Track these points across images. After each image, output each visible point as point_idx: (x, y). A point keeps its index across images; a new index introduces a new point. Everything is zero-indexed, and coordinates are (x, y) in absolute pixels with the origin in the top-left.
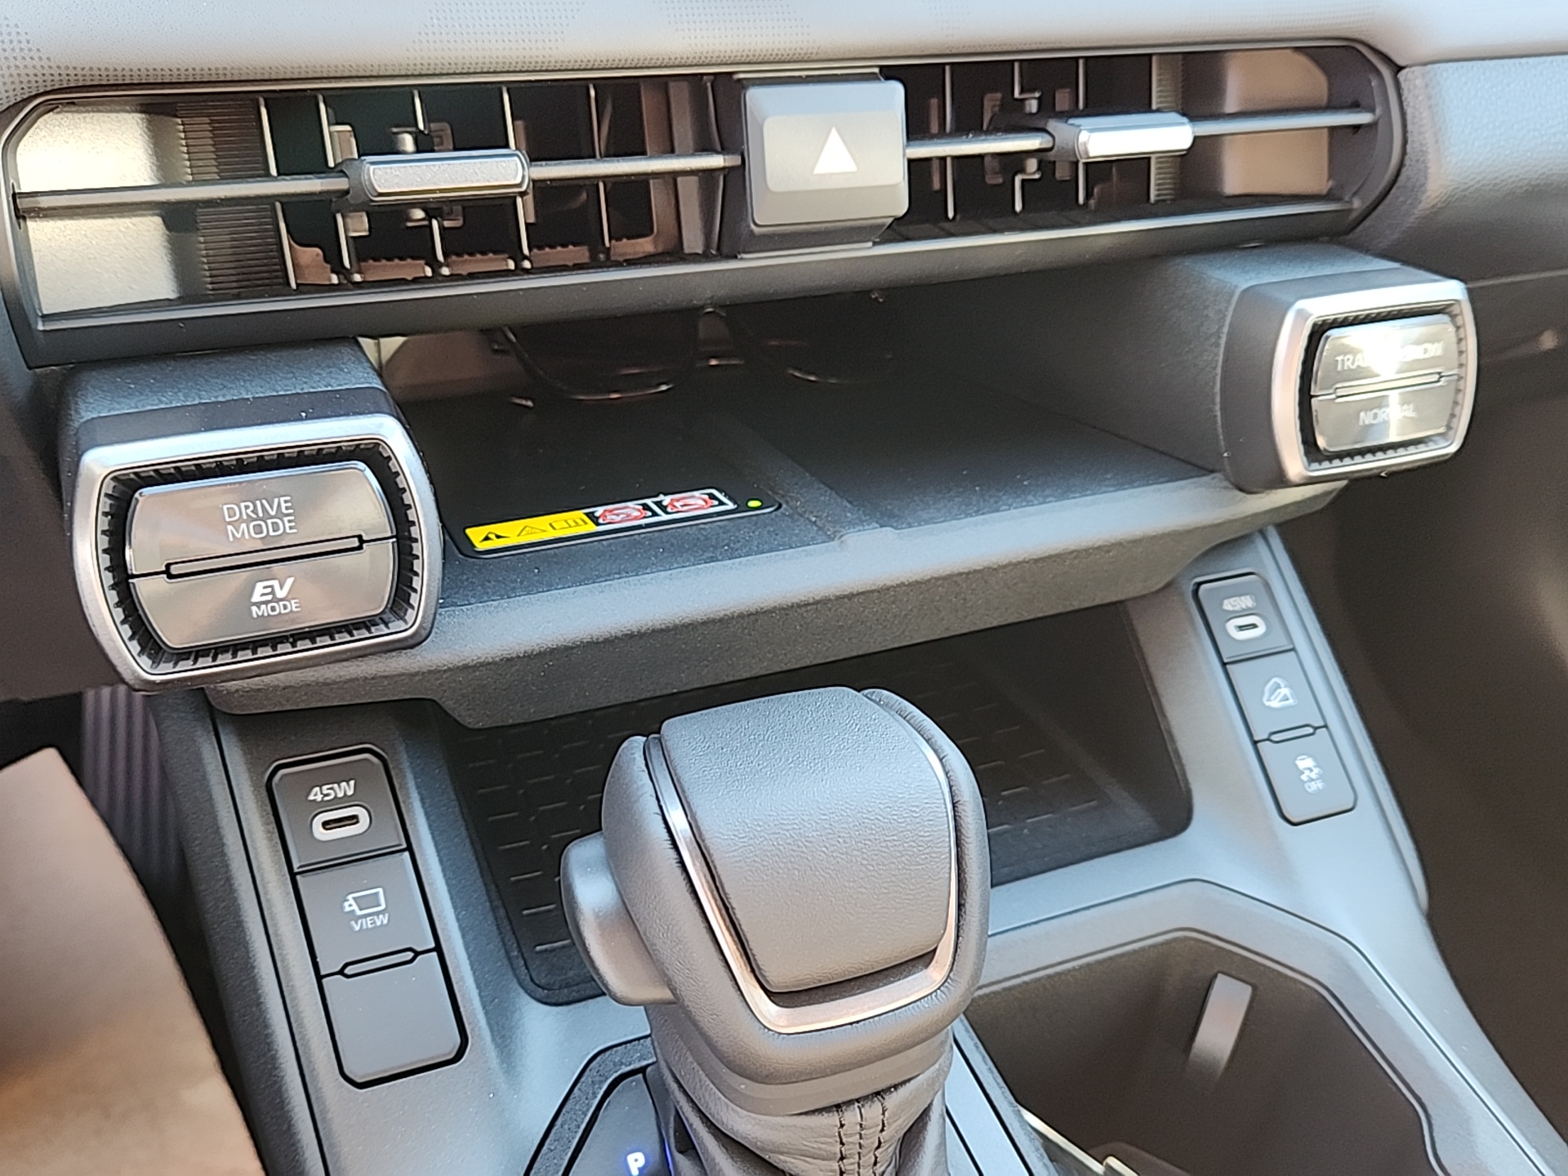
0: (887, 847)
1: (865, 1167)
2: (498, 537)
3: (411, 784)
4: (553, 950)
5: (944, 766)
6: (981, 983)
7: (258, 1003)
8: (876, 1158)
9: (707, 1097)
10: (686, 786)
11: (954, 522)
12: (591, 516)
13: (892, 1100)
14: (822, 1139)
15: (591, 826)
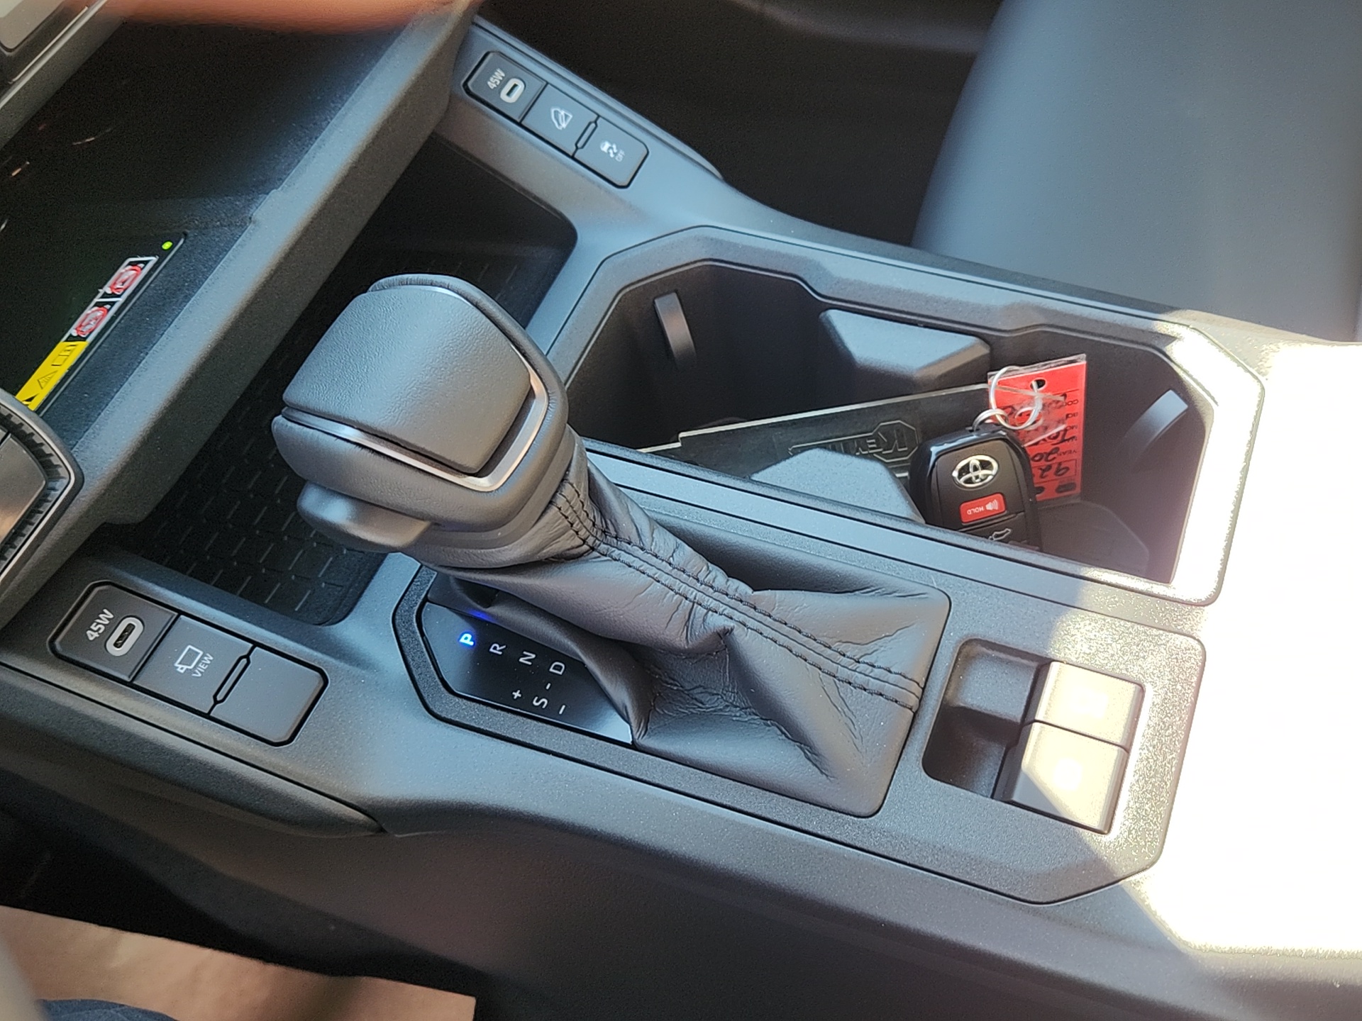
0: (467, 353)
1: (585, 521)
2: (30, 400)
3: (141, 582)
4: (306, 601)
5: (453, 291)
6: (563, 381)
7: (187, 760)
8: (586, 512)
9: (485, 558)
10: (337, 413)
11: (306, 156)
12: (71, 338)
13: (572, 476)
14: (557, 524)
15: (298, 485)
